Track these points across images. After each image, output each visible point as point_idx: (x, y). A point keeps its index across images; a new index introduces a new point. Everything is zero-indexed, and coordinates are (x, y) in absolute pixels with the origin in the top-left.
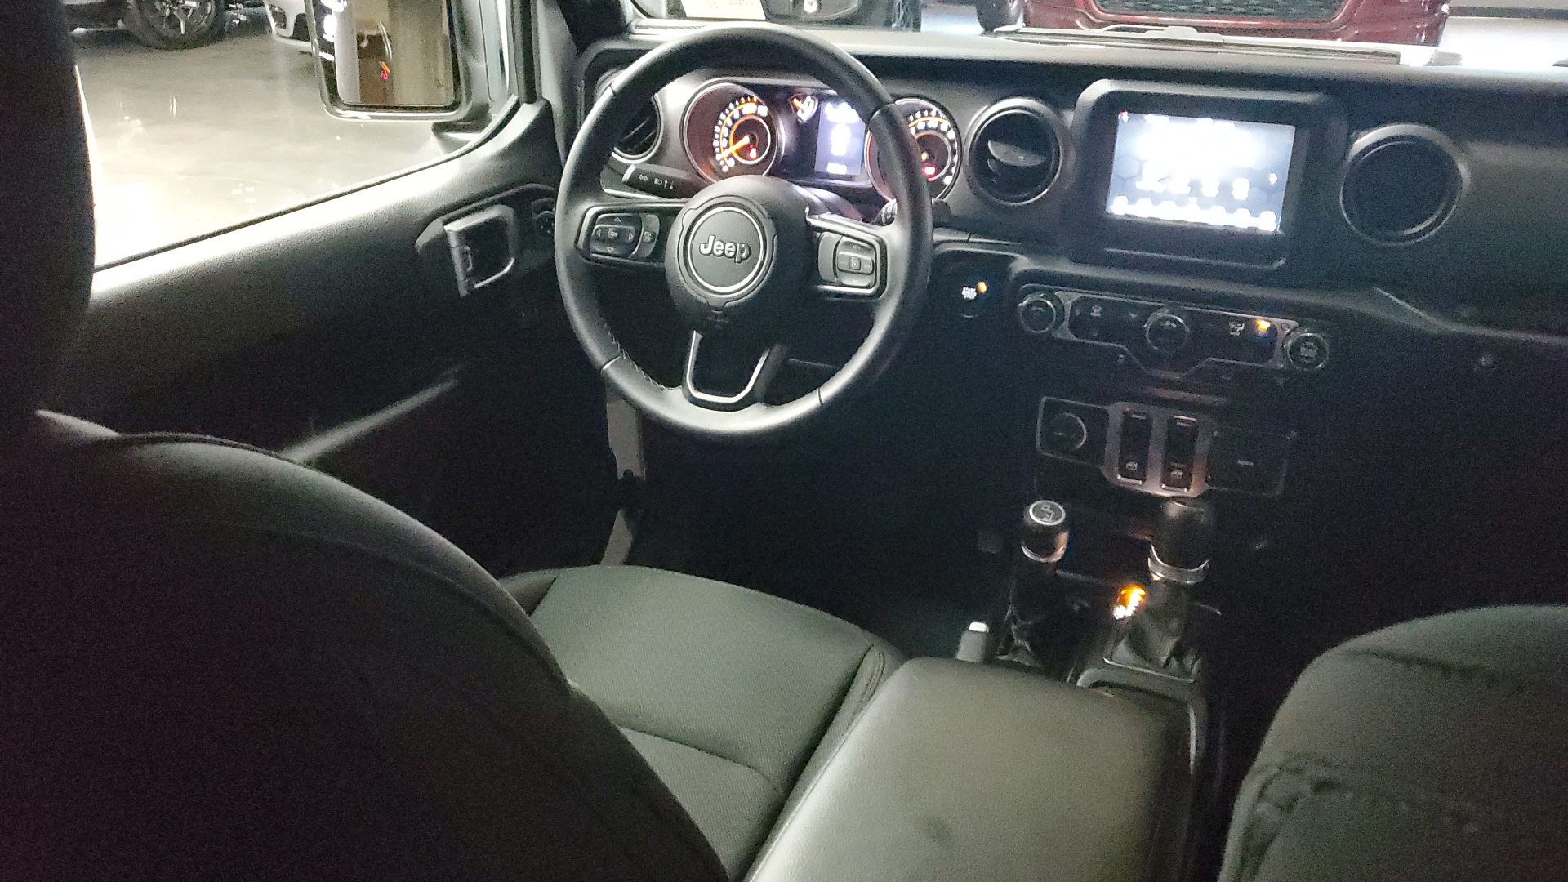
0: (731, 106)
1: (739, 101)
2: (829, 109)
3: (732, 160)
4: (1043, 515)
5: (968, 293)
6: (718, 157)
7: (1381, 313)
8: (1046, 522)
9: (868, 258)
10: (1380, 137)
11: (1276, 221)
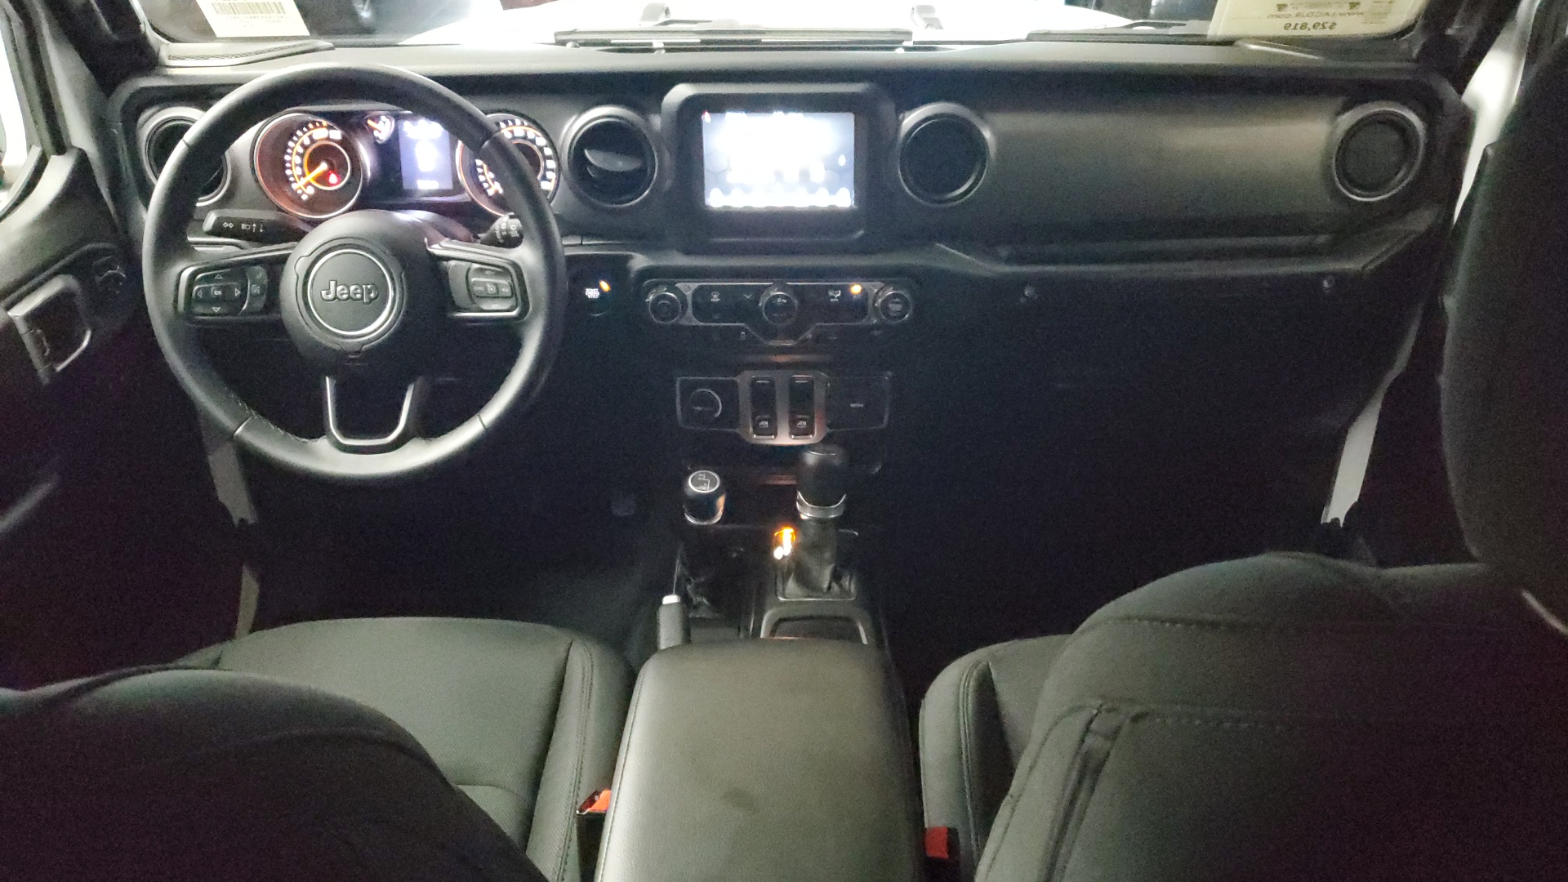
0: (299, 133)
1: (308, 128)
2: (407, 127)
3: (310, 187)
4: (701, 484)
5: (592, 293)
6: (294, 186)
7: (945, 265)
8: (706, 490)
9: (504, 282)
10: (923, 117)
11: (851, 195)
